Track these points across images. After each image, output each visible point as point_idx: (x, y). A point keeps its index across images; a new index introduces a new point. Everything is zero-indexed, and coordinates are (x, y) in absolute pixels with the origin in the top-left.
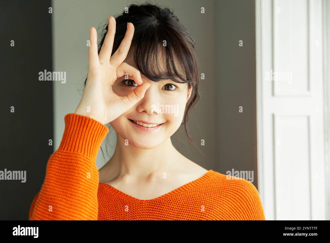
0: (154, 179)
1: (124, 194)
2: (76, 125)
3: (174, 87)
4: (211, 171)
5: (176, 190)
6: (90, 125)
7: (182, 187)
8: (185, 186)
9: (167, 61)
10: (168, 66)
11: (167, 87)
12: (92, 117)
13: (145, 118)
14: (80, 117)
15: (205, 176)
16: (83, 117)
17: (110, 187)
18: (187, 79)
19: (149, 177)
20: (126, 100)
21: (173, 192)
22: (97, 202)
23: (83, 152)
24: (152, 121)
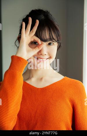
0: (43, 80)
1: (31, 85)
2: (16, 60)
3: (52, 44)
4: (66, 77)
5: (52, 84)
6: (21, 60)
7: (54, 83)
8: (55, 83)
9: (50, 34)
10: (50, 36)
11: (50, 44)
12: (22, 57)
13: (42, 57)
14: (18, 57)
15: (63, 79)
16: (19, 57)
17: (26, 82)
18: (58, 41)
19: (41, 79)
20: (34, 50)
21: (50, 85)
22: (22, 90)
23: (18, 71)
24: (44, 58)
